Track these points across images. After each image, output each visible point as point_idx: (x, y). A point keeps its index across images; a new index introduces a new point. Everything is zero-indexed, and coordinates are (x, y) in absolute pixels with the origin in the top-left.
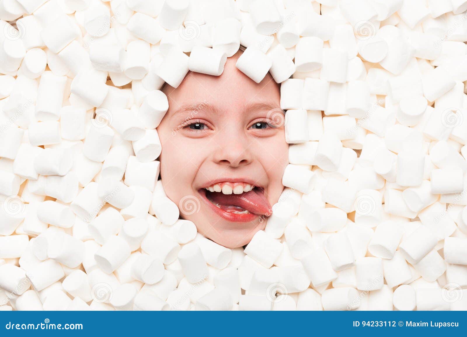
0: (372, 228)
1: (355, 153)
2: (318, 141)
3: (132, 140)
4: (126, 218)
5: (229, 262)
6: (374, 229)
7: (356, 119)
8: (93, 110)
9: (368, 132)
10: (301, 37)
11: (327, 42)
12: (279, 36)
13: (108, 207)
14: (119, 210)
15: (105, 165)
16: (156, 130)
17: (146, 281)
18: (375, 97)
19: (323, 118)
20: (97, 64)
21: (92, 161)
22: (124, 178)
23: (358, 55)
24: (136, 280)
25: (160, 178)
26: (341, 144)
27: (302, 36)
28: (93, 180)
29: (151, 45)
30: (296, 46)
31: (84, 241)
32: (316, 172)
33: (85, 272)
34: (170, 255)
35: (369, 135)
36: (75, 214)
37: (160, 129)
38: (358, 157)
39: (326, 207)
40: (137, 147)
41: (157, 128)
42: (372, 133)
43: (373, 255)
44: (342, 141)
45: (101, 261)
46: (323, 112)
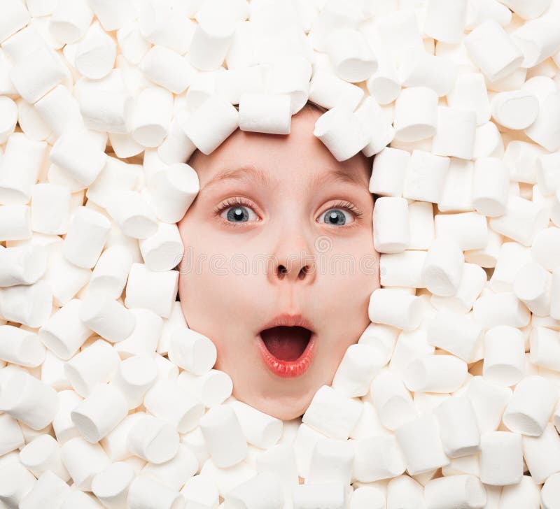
0: (511, 387)
1: (484, 273)
2: (427, 250)
3: (140, 238)
4: (124, 356)
5: (279, 438)
6: (513, 388)
7: (487, 217)
8: (83, 193)
9: (505, 239)
10: (403, 88)
11: (444, 100)
12: (369, 85)
13: (96, 340)
14: (113, 344)
15: (96, 274)
16: (176, 227)
17: (149, 458)
18: (518, 186)
19: (436, 217)
20: (90, 119)
21: (75, 266)
22: (123, 296)
23: (492, 120)
24: (135, 457)
25: (178, 299)
26: (462, 257)
27: (406, 86)
28: (76, 297)
29: (174, 95)
30: (397, 102)
31: (58, 390)
32: (421, 297)
33: (56, 439)
34: (187, 418)
35: (507, 244)
36: (46, 348)
37: (183, 226)
38: (488, 279)
39: (436, 354)
40: (146, 247)
41: (178, 224)
42: (512, 241)
43: (510, 429)
44: (464, 252)
45: (82, 422)
46: (435, 206)
